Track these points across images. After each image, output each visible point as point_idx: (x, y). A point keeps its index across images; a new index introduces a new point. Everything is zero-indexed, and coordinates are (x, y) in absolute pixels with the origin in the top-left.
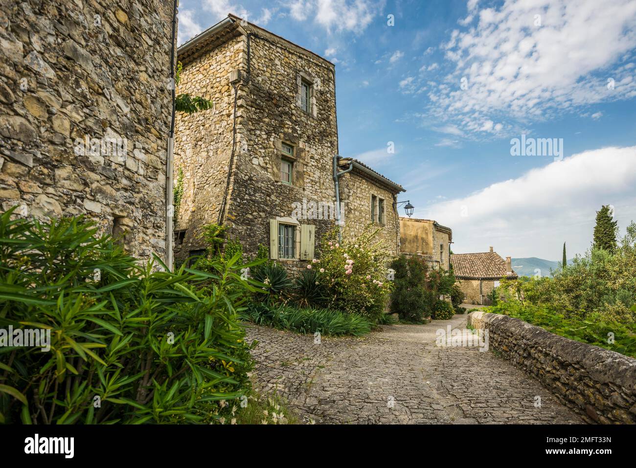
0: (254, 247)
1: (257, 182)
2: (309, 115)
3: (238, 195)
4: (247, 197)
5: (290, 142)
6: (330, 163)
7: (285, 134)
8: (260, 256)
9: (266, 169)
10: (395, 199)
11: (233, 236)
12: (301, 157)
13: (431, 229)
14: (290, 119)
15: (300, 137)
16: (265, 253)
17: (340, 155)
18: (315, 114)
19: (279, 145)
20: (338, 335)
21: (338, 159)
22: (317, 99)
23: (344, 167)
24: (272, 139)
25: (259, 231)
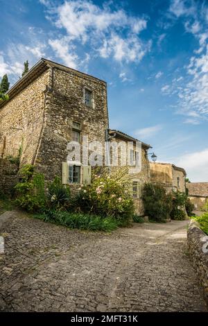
0: (52, 177)
1: (56, 142)
2: (90, 108)
3: (44, 149)
4: (49, 150)
5: (78, 122)
6: (103, 133)
7: (74, 117)
8: (55, 182)
9: (62, 136)
10: (146, 152)
11: (38, 171)
12: (84, 129)
13: (171, 169)
14: (78, 110)
15: (84, 119)
16: (59, 181)
17: (110, 128)
18: (94, 107)
19: (71, 123)
20: (94, 230)
21: (108, 130)
22: (95, 100)
23: (112, 134)
24: (66, 120)
25: (56, 169)
